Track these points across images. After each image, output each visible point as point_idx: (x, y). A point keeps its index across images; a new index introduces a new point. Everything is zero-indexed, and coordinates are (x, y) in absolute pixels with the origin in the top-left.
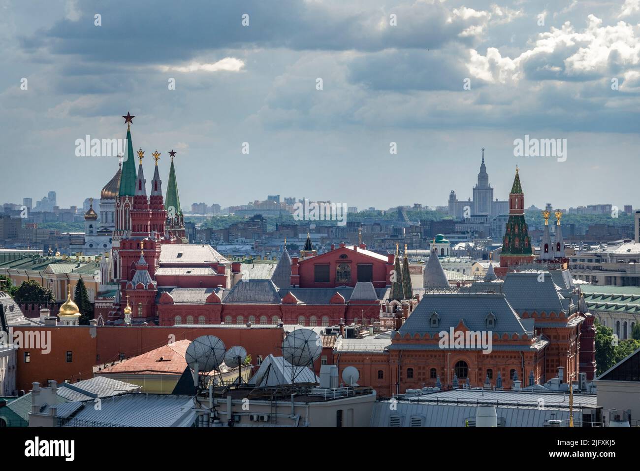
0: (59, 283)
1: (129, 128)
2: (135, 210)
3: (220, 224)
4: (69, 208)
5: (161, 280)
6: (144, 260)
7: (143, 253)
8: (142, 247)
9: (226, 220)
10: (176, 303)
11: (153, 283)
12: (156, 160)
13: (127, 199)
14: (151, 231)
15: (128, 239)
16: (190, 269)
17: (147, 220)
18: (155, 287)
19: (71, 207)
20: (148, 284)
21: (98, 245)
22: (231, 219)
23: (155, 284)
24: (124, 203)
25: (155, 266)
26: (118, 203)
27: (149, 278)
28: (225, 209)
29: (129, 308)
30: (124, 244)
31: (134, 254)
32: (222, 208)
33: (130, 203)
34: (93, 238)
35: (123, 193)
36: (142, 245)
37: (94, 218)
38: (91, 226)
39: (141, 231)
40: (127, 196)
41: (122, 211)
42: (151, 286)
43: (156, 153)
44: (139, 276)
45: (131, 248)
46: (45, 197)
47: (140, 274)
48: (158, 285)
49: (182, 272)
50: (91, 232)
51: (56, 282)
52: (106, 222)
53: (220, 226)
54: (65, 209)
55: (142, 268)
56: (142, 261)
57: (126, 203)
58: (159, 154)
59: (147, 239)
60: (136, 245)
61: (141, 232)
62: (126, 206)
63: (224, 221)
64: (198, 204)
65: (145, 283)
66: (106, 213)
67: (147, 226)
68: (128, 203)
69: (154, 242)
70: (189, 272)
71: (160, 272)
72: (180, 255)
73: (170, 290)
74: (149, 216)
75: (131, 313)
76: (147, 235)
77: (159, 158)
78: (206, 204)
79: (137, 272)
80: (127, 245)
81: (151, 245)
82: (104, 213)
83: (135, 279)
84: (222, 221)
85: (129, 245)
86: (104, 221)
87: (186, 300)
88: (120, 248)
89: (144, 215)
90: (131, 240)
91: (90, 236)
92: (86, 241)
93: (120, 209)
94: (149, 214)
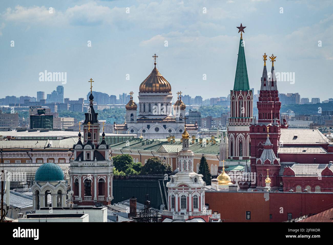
0: (171, 160)
1: (241, 36)
2: (261, 102)
3: (207, 113)
4: (78, 100)
5: (284, 157)
6: (270, 141)
7: (268, 136)
8: (268, 131)
9: (212, 110)
10: (296, 175)
11: (277, 160)
12: (273, 62)
13: (241, 93)
14: (273, 118)
15: (256, 125)
16: (305, 149)
17: (270, 110)
18: (279, 163)
19: (79, 99)
20: (274, 160)
21: (138, 130)
22: (216, 108)
23: (279, 160)
24: (239, 96)
25: (278, 146)
26: (233, 96)
27: (274, 156)
28: (206, 101)
29: (269, 179)
30: (253, 128)
31: (260, 137)
32: (203, 100)
33: (243, 96)
34: (134, 125)
35: (238, 88)
36: (268, 129)
37: (135, 109)
38: (132, 115)
39: (266, 118)
40: (241, 91)
41: (236, 102)
42: (276, 162)
43: (273, 56)
44: (266, 154)
45: (258, 132)
46: (54, 91)
47: (267, 152)
48: (281, 161)
49: (299, 151)
50: (132, 120)
51: (169, 159)
52: (144, 111)
53: (207, 115)
54: (74, 101)
55: (268, 147)
56: (268, 142)
57: (240, 96)
58: (275, 58)
59: (271, 125)
60: (263, 130)
61: (266, 120)
62: (239, 98)
63: (211, 110)
64: (184, 96)
65: (271, 159)
66: (144, 104)
67: (270, 114)
68: (241, 96)
69: (277, 127)
70: (305, 151)
71: (281, 151)
72: (295, 137)
73: (291, 165)
74: (272, 106)
75: (270, 183)
76: (270, 122)
77: (275, 61)
78: (190, 96)
79: (265, 151)
80: (255, 130)
81: (275, 130)
82: (142, 104)
83: (263, 156)
84: (209, 110)
85: (257, 129)
86: (143, 110)
87: (304, 173)
88: (250, 132)
89: (268, 106)
90: (258, 126)
91: (131, 123)
92: (128, 127)
93: (235, 101)
94: (272, 105)
